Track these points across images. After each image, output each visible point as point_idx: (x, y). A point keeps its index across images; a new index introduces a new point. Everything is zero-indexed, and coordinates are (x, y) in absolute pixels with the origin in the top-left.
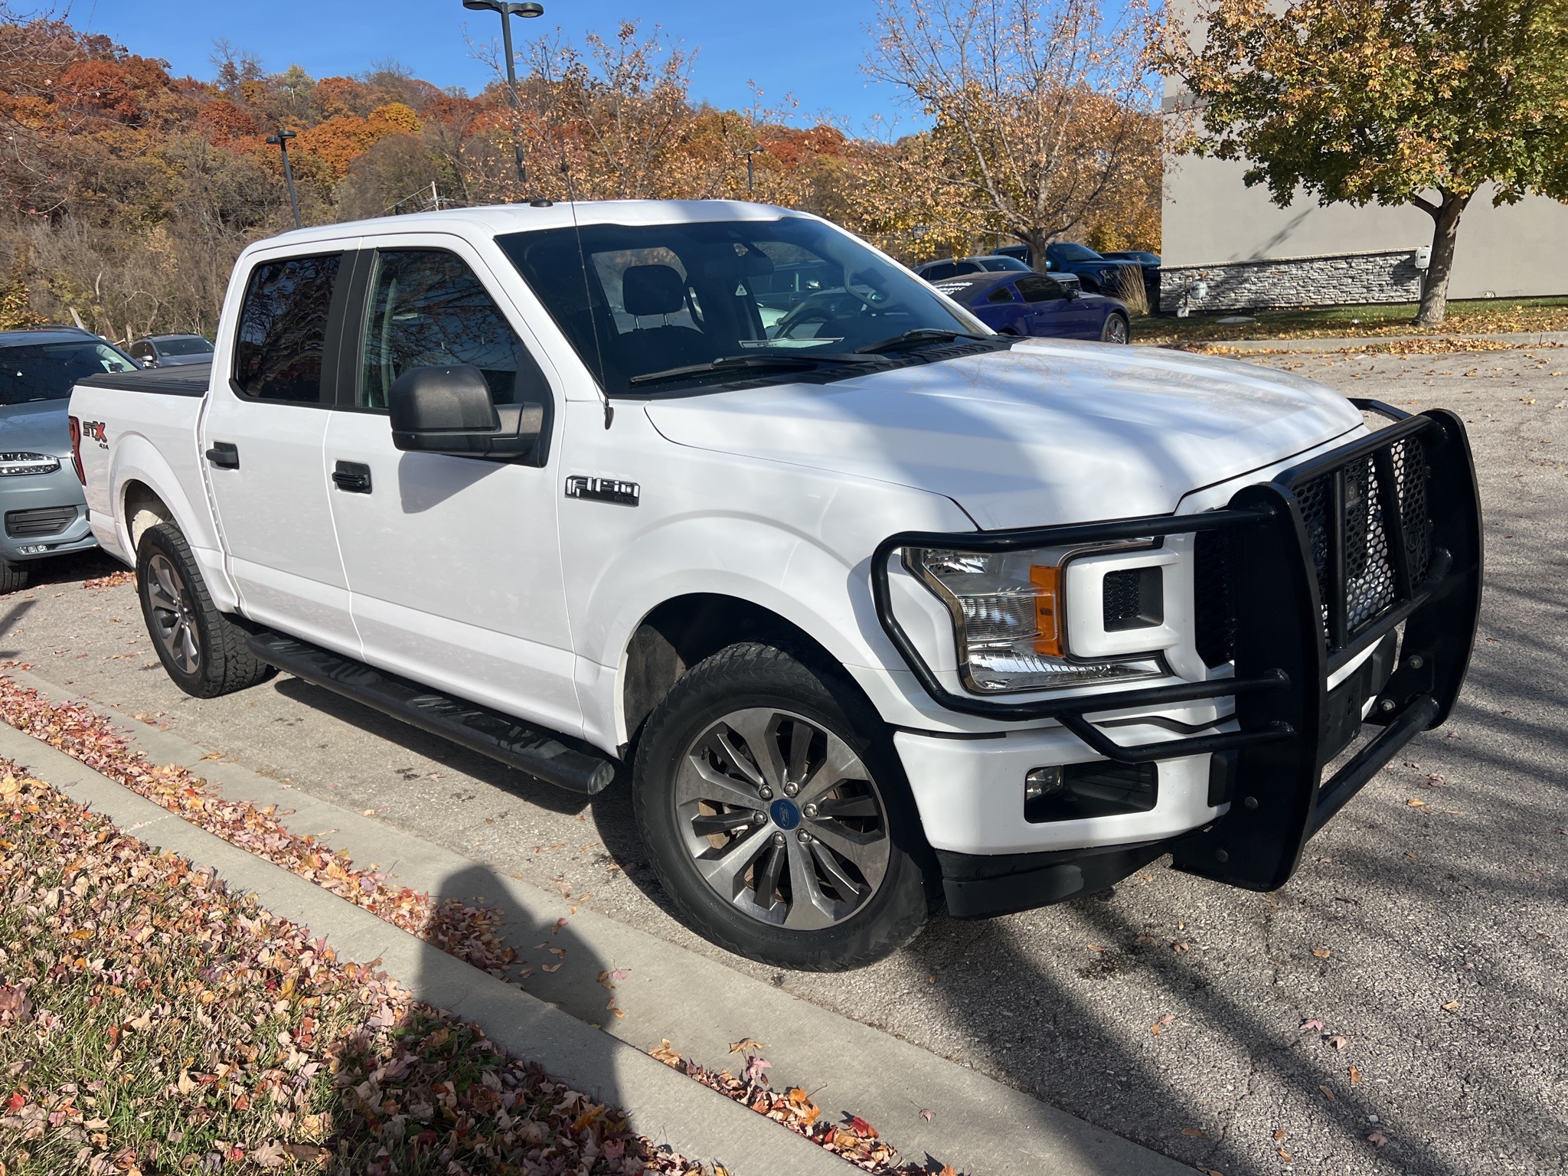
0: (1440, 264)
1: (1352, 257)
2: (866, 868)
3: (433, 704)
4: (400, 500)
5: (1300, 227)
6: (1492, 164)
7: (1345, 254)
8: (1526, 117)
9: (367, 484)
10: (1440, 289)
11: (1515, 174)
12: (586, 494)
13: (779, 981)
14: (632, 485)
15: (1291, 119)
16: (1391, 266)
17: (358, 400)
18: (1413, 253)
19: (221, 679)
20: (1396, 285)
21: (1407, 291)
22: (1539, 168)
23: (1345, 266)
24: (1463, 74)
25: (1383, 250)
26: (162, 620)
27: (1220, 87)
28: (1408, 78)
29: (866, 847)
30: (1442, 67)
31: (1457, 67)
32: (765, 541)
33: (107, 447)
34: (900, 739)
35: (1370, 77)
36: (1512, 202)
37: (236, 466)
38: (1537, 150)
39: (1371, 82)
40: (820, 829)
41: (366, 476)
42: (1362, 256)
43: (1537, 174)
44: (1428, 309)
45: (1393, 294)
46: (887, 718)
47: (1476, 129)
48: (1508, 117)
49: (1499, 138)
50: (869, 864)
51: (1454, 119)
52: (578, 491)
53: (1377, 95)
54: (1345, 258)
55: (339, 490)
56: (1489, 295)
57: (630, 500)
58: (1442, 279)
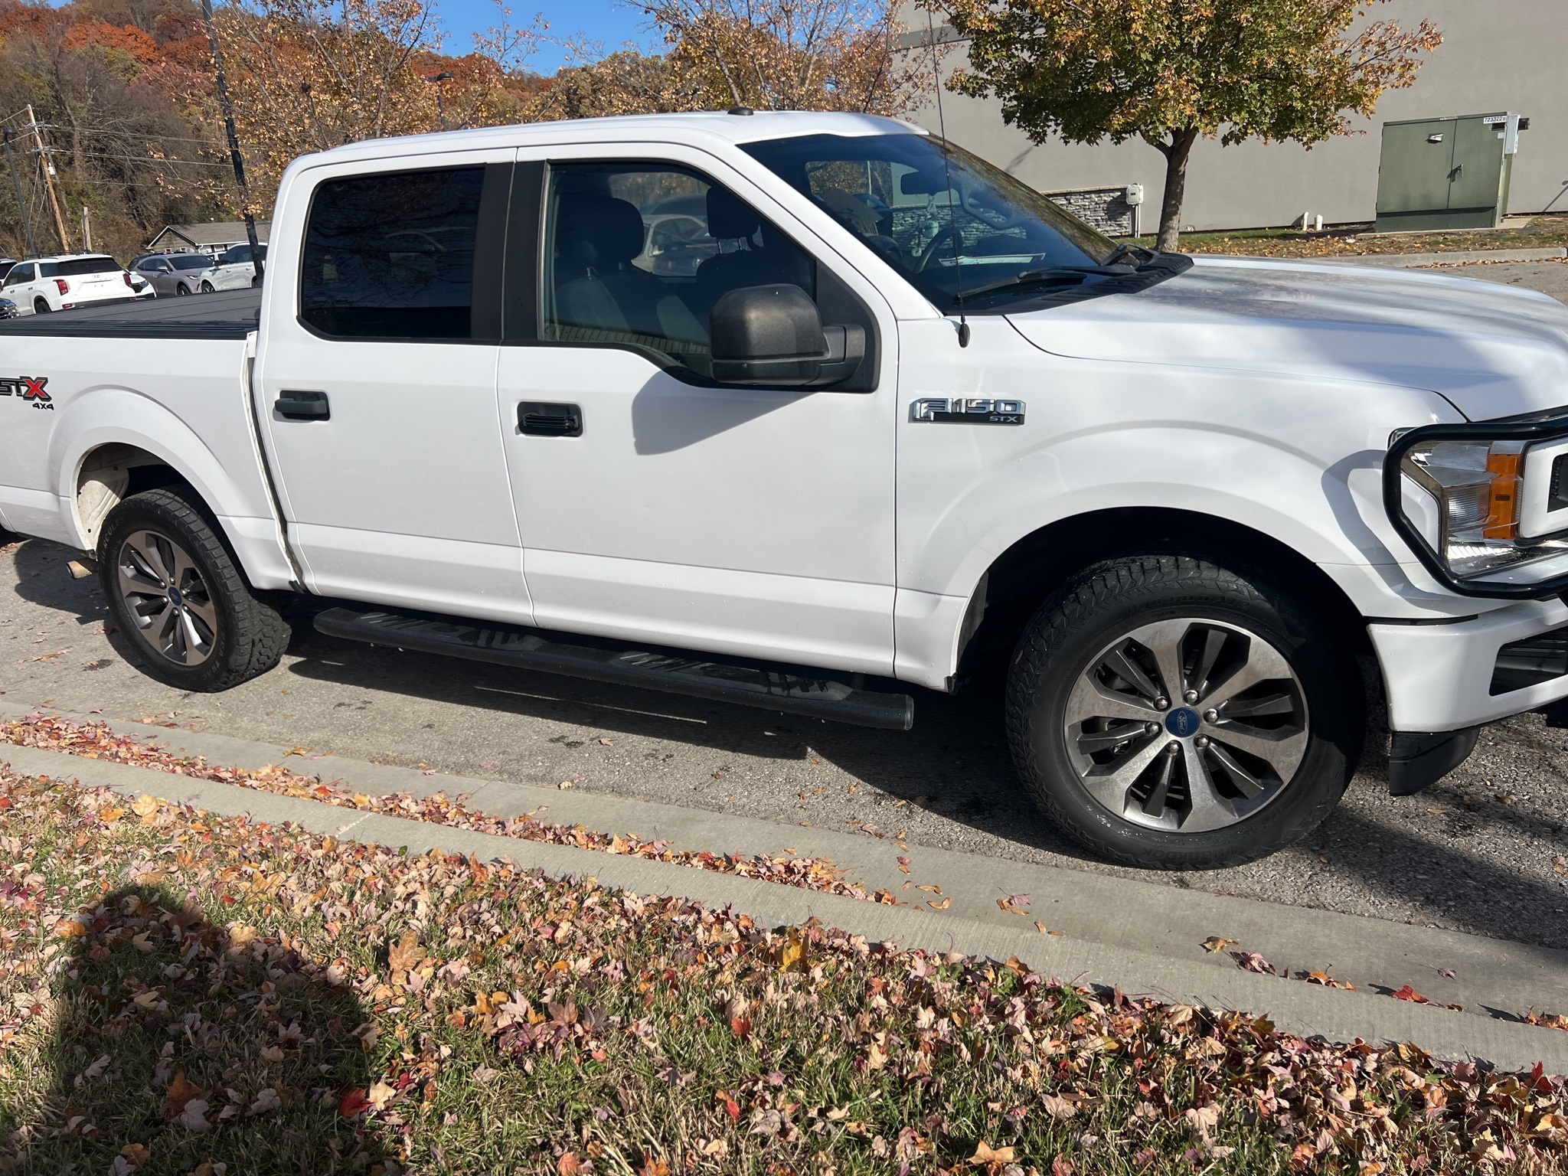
0: (1173, 199)
1: (1071, 194)
2: (1278, 762)
3: (646, 660)
4: (634, 440)
5: (1022, 165)
6: (1230, 106)
7: (1064, 191)
8: (1261, 62)
9: (576, 425)
10: (1174, 223)
11: (1247, 116)
12: (942, 417)
13: (1183, 884)
14: (1014, 404)
15: (1063, 59)
16: (1105, 202)
17: (541, 335)
18: (1123, 191)
19: (244, 667)
20: (1110, 220)
21: (1120, 226)
22: (1267, 110)
23: (1065, 202)
24: (1209, 21)
25: (1097, 188)
26: (137, 607)
27: (986, 25)
28: (1162, 22)
29: (1281, 743)
30: (1192, 14)
31: (1205, 14)
32: (1212, 448)
33: (51, 407)
34: (1377, 631)
35: (1133, 20)
36: (1238, 142)
37: (325, 416)
38: (1266, 93)
39: (1134, 25)
40: (1224, 732)
41: (575, 417)
42: (1080, 193)
43: (1266, 115)
44: (1165, 241)
45: (1108, 229)
46: (1364, 613)
47: (1218, 73)
48: (1245, 62)
49: (1238, 81)
50: (1283, 758)
51: (1197, 63)
52: (932, 414)
53: (1138, 38)
54: (1064, 195)
55: (522, 435)
56: (1189, 229)
57: (1014, 417)
58: (1176, 213)
